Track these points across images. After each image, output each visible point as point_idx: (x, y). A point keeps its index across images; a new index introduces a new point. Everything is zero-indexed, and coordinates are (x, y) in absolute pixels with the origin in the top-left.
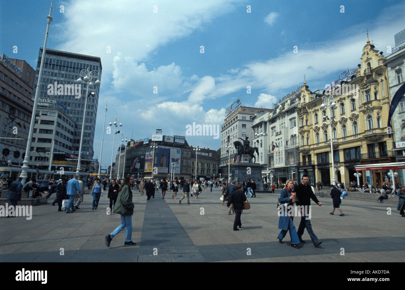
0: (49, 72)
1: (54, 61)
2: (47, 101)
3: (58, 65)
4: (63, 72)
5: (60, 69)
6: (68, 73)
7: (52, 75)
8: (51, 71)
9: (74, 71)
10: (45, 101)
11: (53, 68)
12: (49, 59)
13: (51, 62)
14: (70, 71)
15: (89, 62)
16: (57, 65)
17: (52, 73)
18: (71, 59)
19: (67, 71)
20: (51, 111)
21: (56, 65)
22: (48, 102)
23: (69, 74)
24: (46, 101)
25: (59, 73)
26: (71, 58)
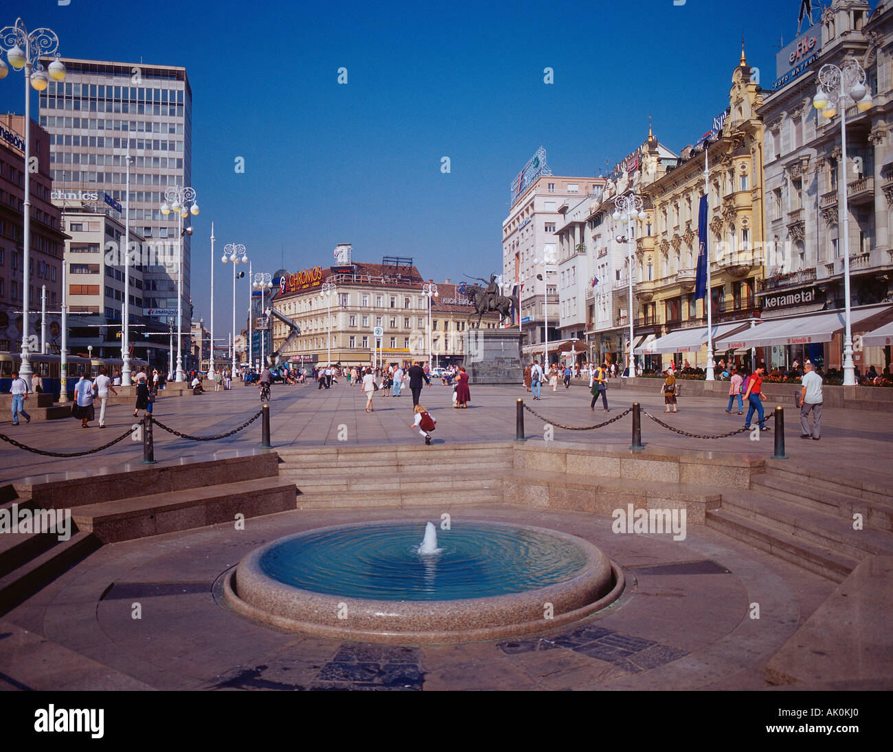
0: (68, 118)
1: (77, 89)
2: (78, 197)
3: (87, 99)
4: (101, 115)
5: (93, 109)
6: (113, 116)
7: (76, 126)
8: (73, 114)
9: (125, 111)
10: (73, 196)
11: (77, 108)
12: (65, 84)
13: (69, 91)
14: (117, 111)
15: (159, 81)
16: (85, 99)
17: (77, 120)
18: (115, 78)
19: (109, 110)
20: (90, 220)
21: (83, 99)
22: (80, 199)
23: (116, 119)
24: (75, 198)
25: (91, 120)
26: (116, 75)
